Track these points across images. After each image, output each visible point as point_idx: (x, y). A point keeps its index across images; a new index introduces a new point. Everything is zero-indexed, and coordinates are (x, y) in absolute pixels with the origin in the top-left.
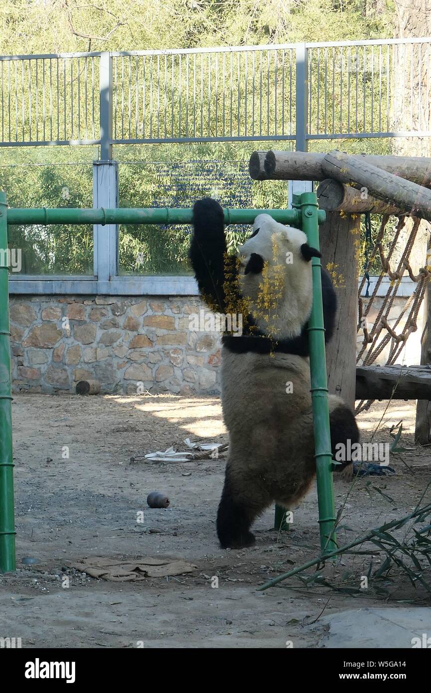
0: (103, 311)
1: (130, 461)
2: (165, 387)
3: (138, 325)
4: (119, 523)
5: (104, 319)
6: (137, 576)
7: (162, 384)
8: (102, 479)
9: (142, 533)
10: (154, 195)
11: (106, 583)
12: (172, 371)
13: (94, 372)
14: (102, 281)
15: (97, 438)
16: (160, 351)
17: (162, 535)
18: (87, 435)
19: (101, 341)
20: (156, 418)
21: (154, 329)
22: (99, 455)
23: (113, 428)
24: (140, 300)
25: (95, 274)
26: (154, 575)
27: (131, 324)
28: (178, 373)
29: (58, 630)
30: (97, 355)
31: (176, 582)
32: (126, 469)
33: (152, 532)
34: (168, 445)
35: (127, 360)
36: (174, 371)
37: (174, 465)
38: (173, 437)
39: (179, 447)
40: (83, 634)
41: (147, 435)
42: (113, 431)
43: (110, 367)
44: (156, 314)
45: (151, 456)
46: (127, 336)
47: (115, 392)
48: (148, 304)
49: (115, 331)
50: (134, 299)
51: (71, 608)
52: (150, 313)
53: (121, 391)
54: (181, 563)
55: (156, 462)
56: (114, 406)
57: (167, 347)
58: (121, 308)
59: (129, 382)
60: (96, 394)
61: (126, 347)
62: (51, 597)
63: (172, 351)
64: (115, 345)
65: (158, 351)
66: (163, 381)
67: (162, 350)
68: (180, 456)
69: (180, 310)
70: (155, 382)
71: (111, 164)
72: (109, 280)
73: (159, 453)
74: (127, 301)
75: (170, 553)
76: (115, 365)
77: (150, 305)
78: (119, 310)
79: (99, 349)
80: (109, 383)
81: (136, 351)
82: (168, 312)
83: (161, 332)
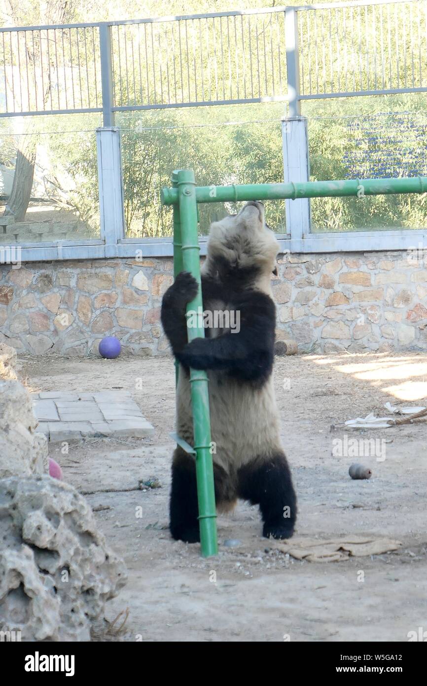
0: (298, 270)
1: (330, 428)
2: (364, 345)
3: (334, 282)
4: (322, 498)
5: (298, 277)
6: (341, 556)
7: (360, 342)
8: (302, 449)
9: (345, 508)
10: (345, 148)
11: (310, 565)
12: (369, 328)
13: (291, 332)
14: (296, 238)
15: (295, 404)
16: (358, 308)
17: (366, 510)
18: (286, 400)
19: (297, 300)
20: (356, 380)
21: (349, 286)
22: (298, 423)
23: (312, 392)
24: (335, 256)
25: (288, 232)
26: (358, 554)
27: (326, 282)
28: (376, 330)
29: (262, 618)
30: (293, 315)
31: (381, 561)
32: (326, 437)
33: (354, 507)
34: (369, 409)
35: (323, 319)
36: (372, 329)
37: (375, 431)
38: (373, 400)
39: (379, 412)
40: (287, 621)
41: (346, 399)
42: (312, 396)
43: (306, 327)
44: (352, 270)
45: (351, 423)
46: (323, 294)
47: (313, 352)
48: (343, 260)
49: (311, 289)
50: (328, 256)
51: (275, 593)
52: (345, 269)
53: (319, 350)
54: (385, 540)
55: (357, 429)
56: (313, 368)
57: (363, 304)
58: (315, 266)
59: (326, 340)
60: (293, 354)
61: (322, 305)
62: (255, 582)
63: (369, 307)
64: (310, 303)
65: (355, 308)
66: (361, 338)
67: (359, 307)
68: (380, 422)
69: (375, 266)
70: (353, 340)
71: (299, 120)
72: (303, 238)
73: (359, 419)
74: (321, 259)
75: (374, 530)
76: (312, 324)
77: (345, 262)
78: (314, 268)
79: (294, 309)
80: (306, 342)
81: (333, 309)
82: (364, 268)
83: (357, 289)
